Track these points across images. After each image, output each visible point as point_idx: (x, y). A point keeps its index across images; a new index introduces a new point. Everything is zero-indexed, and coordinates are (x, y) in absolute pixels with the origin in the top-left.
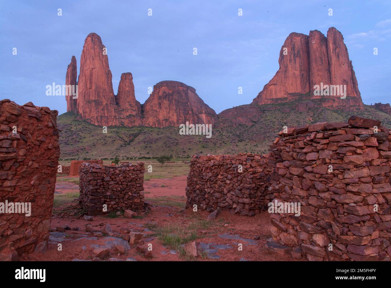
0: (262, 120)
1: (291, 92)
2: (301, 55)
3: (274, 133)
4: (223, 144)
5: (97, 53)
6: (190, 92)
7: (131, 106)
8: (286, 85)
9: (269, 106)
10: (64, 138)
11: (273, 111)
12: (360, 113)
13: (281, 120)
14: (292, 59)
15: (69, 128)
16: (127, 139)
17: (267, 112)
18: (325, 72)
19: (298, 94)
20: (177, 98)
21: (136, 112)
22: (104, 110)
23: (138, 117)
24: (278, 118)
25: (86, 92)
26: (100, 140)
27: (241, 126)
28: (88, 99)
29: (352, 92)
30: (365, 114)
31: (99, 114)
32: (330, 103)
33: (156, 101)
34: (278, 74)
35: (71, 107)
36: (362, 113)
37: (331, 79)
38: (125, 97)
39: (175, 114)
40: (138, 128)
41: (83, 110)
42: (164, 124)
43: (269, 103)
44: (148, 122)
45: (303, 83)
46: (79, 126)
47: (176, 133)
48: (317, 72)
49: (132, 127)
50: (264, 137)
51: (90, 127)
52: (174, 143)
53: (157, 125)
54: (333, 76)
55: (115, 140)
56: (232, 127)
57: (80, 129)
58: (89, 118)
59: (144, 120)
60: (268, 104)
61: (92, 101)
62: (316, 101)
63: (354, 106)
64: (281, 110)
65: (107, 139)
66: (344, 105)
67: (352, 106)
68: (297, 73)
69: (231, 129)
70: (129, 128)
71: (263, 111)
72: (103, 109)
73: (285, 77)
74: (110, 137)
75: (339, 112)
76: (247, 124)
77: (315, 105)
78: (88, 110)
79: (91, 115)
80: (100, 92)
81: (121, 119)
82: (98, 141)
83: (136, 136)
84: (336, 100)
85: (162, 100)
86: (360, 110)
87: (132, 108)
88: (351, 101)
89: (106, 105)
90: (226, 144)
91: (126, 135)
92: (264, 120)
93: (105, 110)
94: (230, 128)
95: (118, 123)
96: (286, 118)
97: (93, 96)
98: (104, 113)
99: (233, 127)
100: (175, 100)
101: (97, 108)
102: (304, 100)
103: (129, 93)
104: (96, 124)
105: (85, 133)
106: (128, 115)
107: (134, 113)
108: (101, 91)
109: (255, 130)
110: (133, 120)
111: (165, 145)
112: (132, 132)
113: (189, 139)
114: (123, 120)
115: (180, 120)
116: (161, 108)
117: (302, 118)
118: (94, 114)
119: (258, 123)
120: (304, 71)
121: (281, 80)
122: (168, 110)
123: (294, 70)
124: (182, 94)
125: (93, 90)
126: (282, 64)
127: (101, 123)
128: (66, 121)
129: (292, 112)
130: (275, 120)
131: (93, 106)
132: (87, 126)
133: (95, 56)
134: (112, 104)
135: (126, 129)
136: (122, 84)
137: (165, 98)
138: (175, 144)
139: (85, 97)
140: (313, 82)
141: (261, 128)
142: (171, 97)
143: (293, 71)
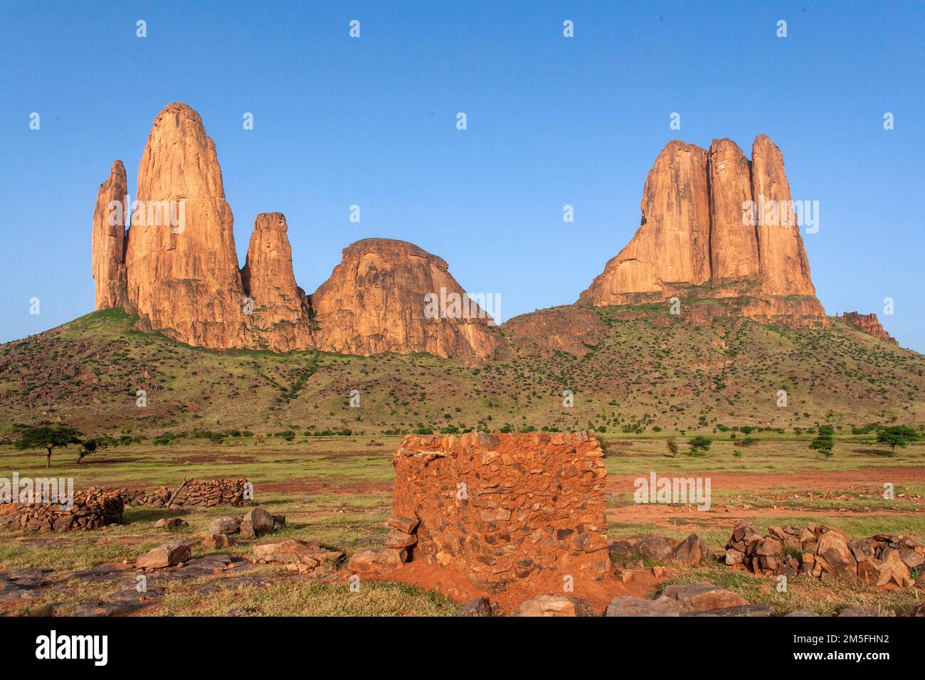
0: (609, 342)
1: (670, 280)
2: (693, 194)
3: (645, 374)
4: (534, 399)
5: (191, 157)
6: (434, 269)
7: (284, 300)
8: (660, 261)
9: (619, 311)
10: (117, 379)
11: (631, 323)
12: (823, 332)
13: (654, 344)
14: (672, 203)
15: (121, 352)
16: (285, 384)
17: (617, 324)
18: (746, 236)
19: (685, 286)
20: (404, 284)
21: (298, 315)
22: (213, 307)
23: (304, 327)
24: (647, 340)
25: (161, 258)
26: (218, 383)
27: (560, 355)
28: (166, 278)
29: (804, 286)
30: (834, 337)
31: (200, 317)
32: (758, 307)
33: (349, 289)
34: (641, 235)
35: (113, 297)
36: (827, 332)
37: (761, 253)
38: (267, 276)
39: (400, 322)
40: (304, 355)
41: (153, 306)
42: (373, 347)
43: (619, 304)
44: (330, 340)
45: (697, 261)
46: (148, 347)
47: (408, 370)
48: (730, 235)
49: (290, 353)
50: (626, 384)
51: (179, 349)
52: (415, 394)
53: (353, 349)
54: (764, 248)
55: (257, 386)
56: (539, 359)
57: (154, 355)
58: (171, 326)
59: (320, 334)
60: (617, 306)
61: (179, 282)
62: (728, 303)
63: (809, 317)
64: (650, 320)
65: (237, 382)
66: (790, 313)
67: (806, 317)
68: (684, 235)
69: (538, 363)
70: (282, 354)
71: (609, 322)
72: (210, 305)
73: (656, 244)
74: (243, 377)
75: (781, 330)
76: (574, 351)
77: (726, 312)
78: (166, 305)
79: (177, 319)
80: (199, 259)
81: (260, 331)
82: (214, 388)
83: (306, 374)
84: (772, 301)
85: (367, 287)
86: (822, 326)
87: (288, 305)
88: (803, 304)
89: (219, 294)
90: (540, 398)
91: (282, 373)
92: (614, 343)
93: (215, 308)
94: (536, 361)
95: (251, 340)
96: (664, 340)
97: (180, 270)
98: (213, 315)
99: (540, 357)
100: (401, 288)
101: (192, 301)
102: (700, 300)
103: (280, 265)
104: (192, 343)
105: (171, 366)
106: (277, 321)
107: (293, 318)
108: (203, 257)
109: (596, 366)
110: (290, 336)
111: (392, 399)
112: (296, 366)
113: (450, 385)
114: (264, 335)
115: (413, 337)
116: (363, 306)
117: (702, 339)
118: (185, 316)
119: (602, 350)
120: (699, 231)
121: (647, 250)
122: (382, 312)
123: (676, 229)
124: (417, 272)
125: (182, 254)
126: (650, 213)
127: (204, 340)
128: (106, 333)
129: (677, 325)
130: (640, 344)
131: (182, 294)
132: (172, 348)
133: (185, 163)
134: (235, 292)
135: (275, 357)
136: (257, 242)
137: (374, 282)
138: (420, 397)
139: (157, 269)
140: (720, 258)
141: (611, 362)
142: (388, 280)
143: (674, 231)
